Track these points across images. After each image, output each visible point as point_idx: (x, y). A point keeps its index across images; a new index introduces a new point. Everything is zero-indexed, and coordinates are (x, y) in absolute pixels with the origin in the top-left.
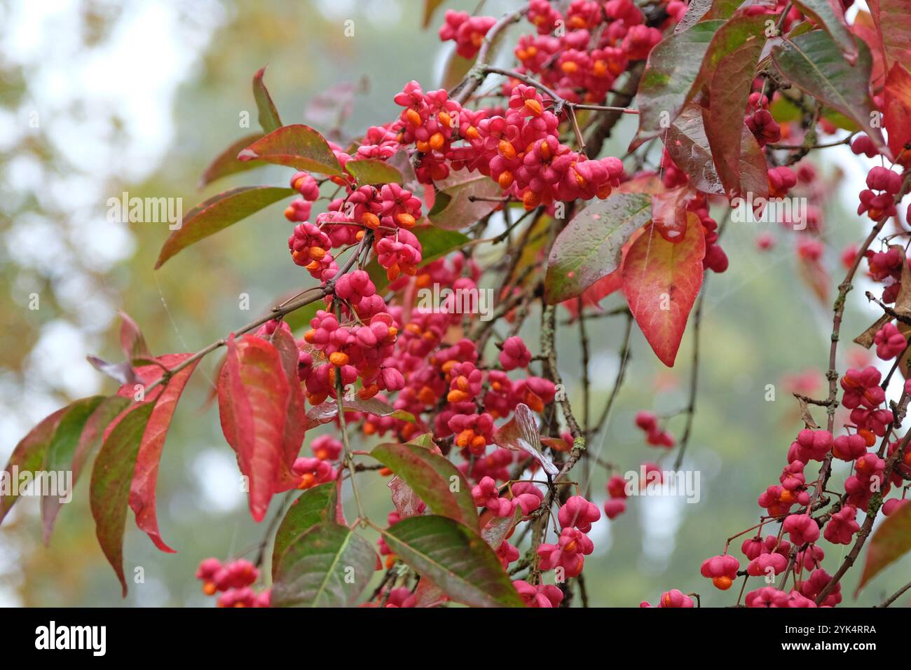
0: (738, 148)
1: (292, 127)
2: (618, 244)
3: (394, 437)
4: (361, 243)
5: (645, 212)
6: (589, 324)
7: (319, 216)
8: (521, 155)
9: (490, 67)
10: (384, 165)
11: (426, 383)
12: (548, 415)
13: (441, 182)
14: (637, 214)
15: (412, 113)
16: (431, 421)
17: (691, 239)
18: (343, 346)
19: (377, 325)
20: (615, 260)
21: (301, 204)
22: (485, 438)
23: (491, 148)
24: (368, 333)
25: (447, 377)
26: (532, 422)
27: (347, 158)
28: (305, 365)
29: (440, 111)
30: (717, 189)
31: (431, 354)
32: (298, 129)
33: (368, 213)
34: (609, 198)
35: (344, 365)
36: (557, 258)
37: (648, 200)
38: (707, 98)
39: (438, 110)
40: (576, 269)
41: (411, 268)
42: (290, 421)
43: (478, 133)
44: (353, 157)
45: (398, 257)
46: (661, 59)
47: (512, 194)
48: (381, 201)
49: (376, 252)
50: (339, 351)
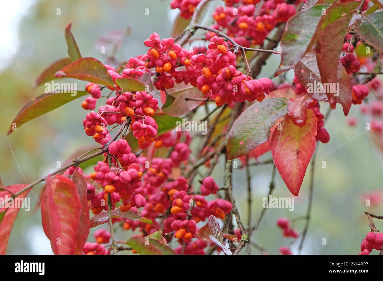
0: (336, 76)
1: (86, 59)
2: (269, 126)
3: (141, 231)
4: (124, 124)
5: (284, 109)
6: (252, 169)
7: (100, 108)
8: (214, 76)
9: (198, 25)
10: (137, 82)
11: (159, 202)
12: (227, 221)
13: (169, 89)
14: (280, 110)
15: (154, 51)
16: (162, 222)
17: (309, 125)
18: (112, 182)
19: (132, 170)
20: (267, 135)
21: (91, 100)
22: (191, 234)
23: (198, 71)
24: (126, 175)
25: (171, 198)
26: (218, 226)
27: (117, 76)
28: (91, 192)
29: (170, 50)
30: (324, 98)
31: (162, 185)
32: (90, 60)
33: (128, 108)
34: (264, 100)
35: (113, 192)
36: (234, 134)
37: (286, 101)
38: (319, 47)
39: (169, 49)
40: (244, 140)
41: (151, 139)
42: (81, 224)
43: (191, 63)
44: (120, 75)
45: (144, 132)
46: (293, 25)
47: (209, 97)
48: (135, 101)
49: (132, 129)
50: (110, 185)
